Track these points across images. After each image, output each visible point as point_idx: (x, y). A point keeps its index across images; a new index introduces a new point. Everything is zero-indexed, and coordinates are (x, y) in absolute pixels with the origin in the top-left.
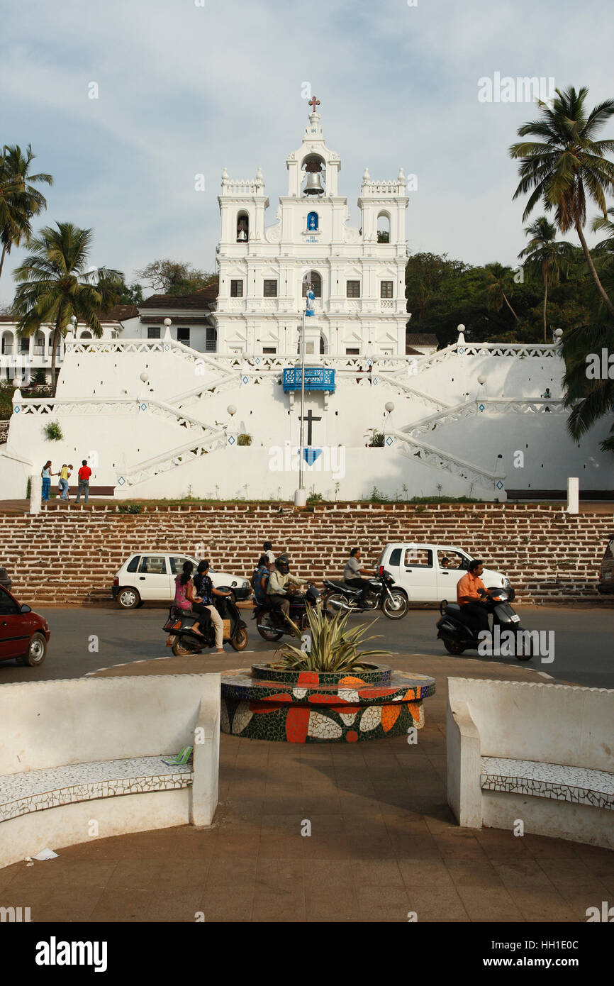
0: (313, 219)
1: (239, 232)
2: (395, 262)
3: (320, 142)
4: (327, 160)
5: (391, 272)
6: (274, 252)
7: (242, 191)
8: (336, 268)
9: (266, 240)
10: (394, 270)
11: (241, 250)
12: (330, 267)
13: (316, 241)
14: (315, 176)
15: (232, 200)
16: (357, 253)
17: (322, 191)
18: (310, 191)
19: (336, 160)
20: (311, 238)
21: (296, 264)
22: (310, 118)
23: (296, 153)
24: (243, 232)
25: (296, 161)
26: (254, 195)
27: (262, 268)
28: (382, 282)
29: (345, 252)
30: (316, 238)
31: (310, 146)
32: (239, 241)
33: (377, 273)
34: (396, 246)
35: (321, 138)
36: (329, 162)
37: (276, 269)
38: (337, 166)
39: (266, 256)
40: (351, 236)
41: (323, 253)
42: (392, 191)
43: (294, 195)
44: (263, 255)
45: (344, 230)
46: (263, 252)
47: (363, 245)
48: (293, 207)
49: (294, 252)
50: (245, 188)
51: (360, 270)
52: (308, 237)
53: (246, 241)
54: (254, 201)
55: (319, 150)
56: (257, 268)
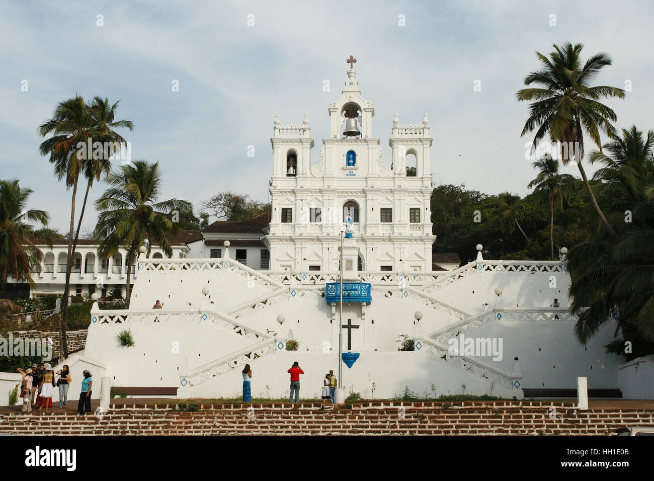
0: (351, 157)
1: (288, 168)
2: (422, 192)
3: (356, 93)
4: (362, 108)
6: (318, 185)
7: (291, 134)
8: (371, 198)
9: (312, 174)
10: (421, 198)
11: (290, 183)
12: (366, 197)
13: (353, 175)
14: (353, 121)
15: (282, 141)
16: (389, 185)
17: (359, 133)
18: (348, 133)
19: (370, 107)
20: (350, 172)
21: (337, 194)
22: (348, 73)
23: (336, 102)
24: (292, 168)
25: (337, 109)
26: (301, 137)
27: (308, 198)
28: (411, 209)
29: (379, 184)
30: (354, 172)
31: (349, 96)
32: (288, 175)
33: (406, 201)
34: (422, 178)
35: (358, 90)
36: (364, 109)
37: (321, 199)
38: (371, 113)
39: (311, 188)
40: (384, 170)
41: (361, 185)
42: (418, 133)
43: (335, 137)
44: (309, 187)
45: (378, 166)
46: (308, 184)
47: (394, 178)
48: (334, 146)
49: (335, 185)
50: (294, 131)
51: (392, 200)
52: (347, 172)
53: (295, 175)
54: (301, 142)
55: (356, 100)
56: (303, 198)
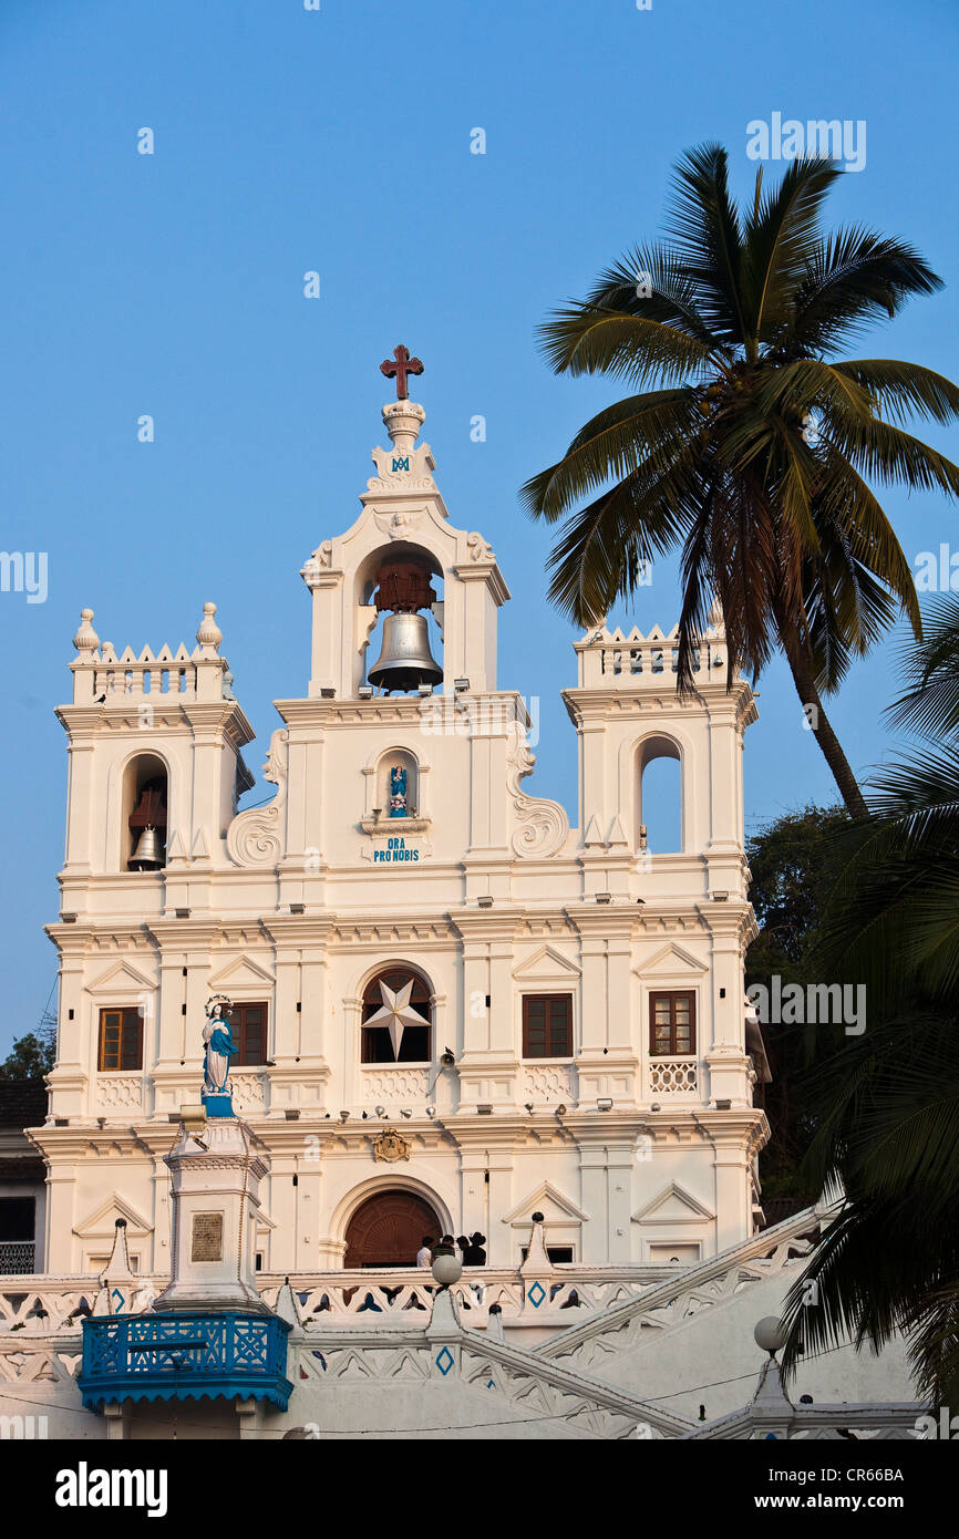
0: (403, 776)
1: (136, 833)
2: (701, 920)
3: (421, 504)
4: (446, 565)
5: (691, 961)
6: (257, 902)
8: (482, 951)
9: (230, 859)
10: (698, 949)
11: (139, 902)
12: (460, 948)
13: (407, 855)
14: (408, 629)
15: (107, 722)
16: (561, 892)
17: (435, 676)
18: (395, 679)
19: (479, 562)
20: (393, 843)
21: (336, 941)
22: (387, 421)
23: (335, 543)
24: (150, 836)
25: (340, 573)
26: (187, 698)
27: (211, 959)
28: (655, 997)
29: (513, 893)
30: (411, 843)
31: (388, 518)
32: (133, 866)
33: (633, 963)
34: (703, 859)
35: (430, 491)
36: (455, 571)
37: (263, 960)
38: (482, 585)
39: (225, 916)
40: (539, 831)
41: (440, 897)
43: (328, 693)
44: (212, 915)
45: (510, 812)
46: (213, 903)
47: (580, 862)
48: (325, 735)
49: (331, 900)
51: (572, 958)
52: (381, 844)
53: (158, 864)
54: (185, 720)
55: (424, 531)
56: (191, 961)
